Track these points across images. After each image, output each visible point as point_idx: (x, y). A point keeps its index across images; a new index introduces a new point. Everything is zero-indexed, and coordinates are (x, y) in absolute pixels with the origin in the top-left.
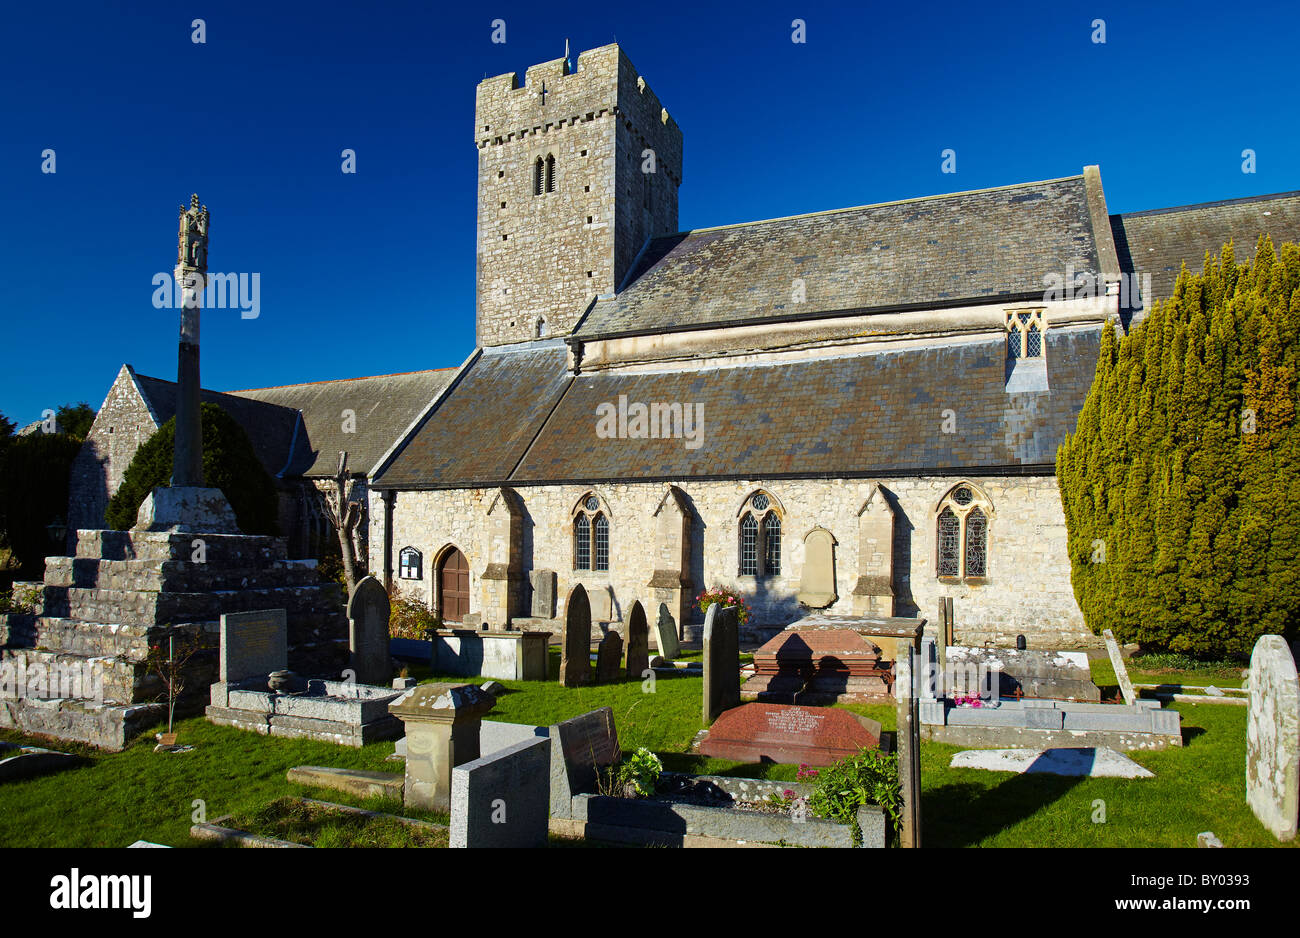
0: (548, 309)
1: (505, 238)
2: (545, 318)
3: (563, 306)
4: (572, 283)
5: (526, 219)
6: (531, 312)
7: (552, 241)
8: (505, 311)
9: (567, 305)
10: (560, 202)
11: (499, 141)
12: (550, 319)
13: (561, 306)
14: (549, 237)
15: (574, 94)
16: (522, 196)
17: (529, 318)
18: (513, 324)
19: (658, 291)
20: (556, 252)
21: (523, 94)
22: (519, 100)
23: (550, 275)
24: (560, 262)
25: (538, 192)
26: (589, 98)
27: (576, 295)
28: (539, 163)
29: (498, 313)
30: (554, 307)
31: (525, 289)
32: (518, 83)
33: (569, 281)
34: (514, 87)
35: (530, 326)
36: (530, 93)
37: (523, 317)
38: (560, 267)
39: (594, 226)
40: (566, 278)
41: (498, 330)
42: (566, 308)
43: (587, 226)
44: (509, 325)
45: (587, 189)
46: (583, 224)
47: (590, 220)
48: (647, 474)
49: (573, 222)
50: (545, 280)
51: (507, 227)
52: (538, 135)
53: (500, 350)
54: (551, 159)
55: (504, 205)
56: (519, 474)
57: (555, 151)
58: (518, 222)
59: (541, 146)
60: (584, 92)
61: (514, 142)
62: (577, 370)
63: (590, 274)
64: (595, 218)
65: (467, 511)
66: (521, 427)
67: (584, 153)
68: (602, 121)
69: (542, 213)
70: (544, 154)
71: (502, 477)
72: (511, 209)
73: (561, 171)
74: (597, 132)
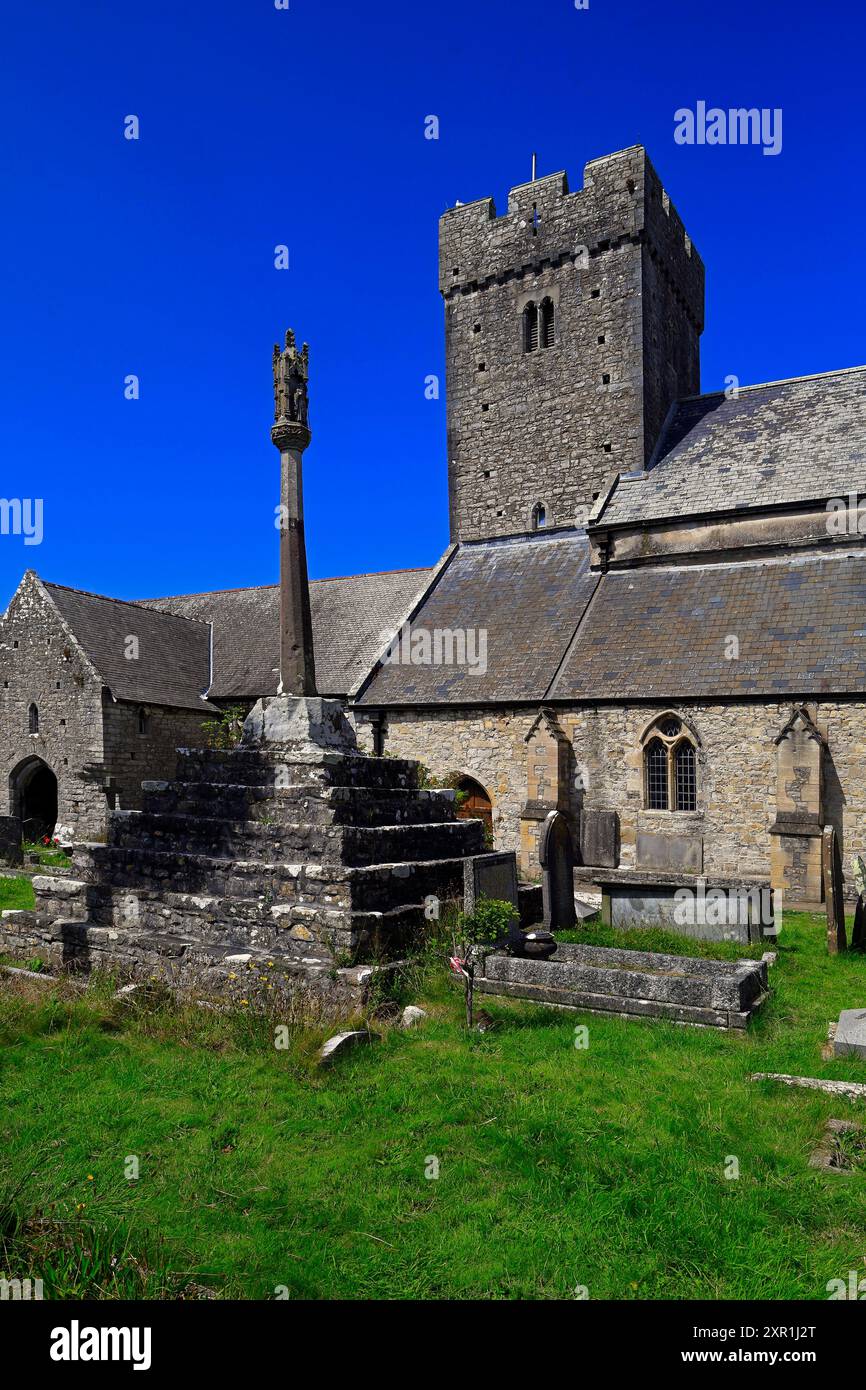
0: (550, 493)
1: (485, 408)
2: (546, 506)
3: (571, 489)
4: (583, 460)
5: (515, 383)
6: (526, 498)
7: (552, 409)
8: (489, 498)
9: (576, 488)
10: (562, 359)
11: (473, 286)
12: (552, 507)
13: (567, 490)
14: (548, 404)
15: (581, 217)
16: (508, 354)
17: (521, 506)
18: (500, 514)
19: (708, 465)
20: (558, 422)
21: (505, 225)
22: (501, 231)
23: (550, 451)
24: (564, 435)
25: (529, 347)
26: (602, 222)
27: (588, 474)
28: (531, 310)
29: (478, 501)
30: (556, 491)
31: (516, 471)
32: (496, 211)
33: (579, 457)
34: (492, 216)
35: (524, 517)
36: (516, 221)
37: (514, 504)
38: (566, 441)
39: (612, 387)
40: (574, 454)
41: (480, 522)
42: (574, 492)
43: (602, 388)
44: (495, 514)
45: (601, 340)
46: (597, 384)
47: (606, 380)
48: (753, 691)
49: (582, 384)
50: (543, 458)
51: (488, 395)
52: (528, 277)
53: (484, 547)
54: (548, 305)
55: (482, 367)
56: (560, 691)
57: (554, 294)
58: (503, 387)
59: (533, 289)
60: (594, 215)
61: (494, 288)
62: (605, 567)
63: (608, 448)
64: (613, 377)
65: (488, 736)
66: (544, 636)
67: (596, 294)
68: (622, 250)
69: (537, 375)
70: (537, 299)
71: (537, 695)
72: (493, 372)
73: (562, 321)
74: (614, 266)
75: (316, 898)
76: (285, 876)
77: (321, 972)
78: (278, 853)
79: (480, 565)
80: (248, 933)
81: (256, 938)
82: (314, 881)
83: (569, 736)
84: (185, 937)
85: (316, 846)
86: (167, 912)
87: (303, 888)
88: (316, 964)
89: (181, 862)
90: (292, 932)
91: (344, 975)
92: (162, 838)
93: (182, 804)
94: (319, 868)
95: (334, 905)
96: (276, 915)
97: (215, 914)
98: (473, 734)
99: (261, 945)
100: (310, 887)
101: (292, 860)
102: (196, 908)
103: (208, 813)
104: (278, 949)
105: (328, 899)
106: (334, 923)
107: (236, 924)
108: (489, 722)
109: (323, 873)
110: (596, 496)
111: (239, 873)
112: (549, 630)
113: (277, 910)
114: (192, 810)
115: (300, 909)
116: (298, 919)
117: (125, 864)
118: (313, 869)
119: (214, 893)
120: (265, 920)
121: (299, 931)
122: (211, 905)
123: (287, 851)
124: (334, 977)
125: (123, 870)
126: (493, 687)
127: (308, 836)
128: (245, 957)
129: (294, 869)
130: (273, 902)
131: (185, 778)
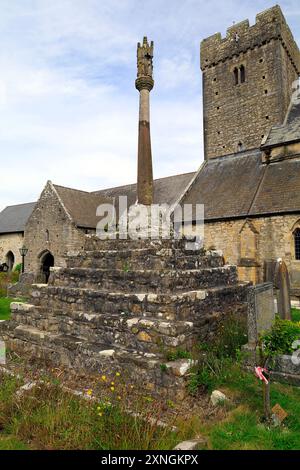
0: (244, 137)
1: (218, 108)
2: (243, 142)
4: (257, 123)
5: (229, 98)
6: (235, 140)
7: (244, 105)
8: (220, 142)
9: (254, 134)
10: (248, 87)
11: (213, 65)
12: (245, 142)
13: (251, 135)
15: (255, 34)
16: (227, 87)
17: (233, 143)
18: (224, 147)
20: (247, 110)
21: (225, 41)
22: (224, 44)
23: (244, 121)
24: (250, 115)
25: (235, 84)
26: (263, 34)
27: (259, 128)
28: (236, 71)
29: (216, 143)
30: (246, 136)
31: (230, 130)
35: (234, 147)
36: (229, 39)
37: (230, 143)
38: (250, 117)
39: (268, 94)
40: (254, 121)
41: (216, 151)
42: (254, 136)
43: (264, 95)
44: (222, 148)
45: (264, 77)
46: (262, 94)
47: (266, 92)
49: (256, 94)
50: (241, 124)
51: (219, 103)
52: (234, 58)
53: (217, 160)
54: (242, 68)
55: (217, 93)
56: (254, 211)
57: (244, 63)
58: (225, 100)
59: (236, 62)
60: (260, 32)
61: (221, 64)
62: (268, 162)
63: (267, 118)
64: (269, 90)
65: (222, 232)
66: (245, 190)
67: (261, 61)
68: (271, 43)
69: (238, 93)
70: (238, 66)
71: (244, 214)
72: (221, 94)
73: (248, 72)
74: (268, 50)
75: (153, 315)
76: (135, 301)
77: (156, 365)
78: (132, 287)
79: (216, 167)
80: (114, 336)
81: (118, 338)
82: (152, 303)
83: (258, 230)
84: (80, 337)
85: (153, 283)
86: (71, 322)
87: (146, 307)
88: (153, 358)
89: (81, 293)
90: (138, 336)
91: (171, 368)
92: (74, 280)
93: (85, 263)
94: (155, 296)
95: (164, 318)
96: (130, 325)
97: (96, 324)
98: (217, 232)
99: (121, 344)
100: (150, 307)
101: (139, 291)
102: (86, 320)
103: (97, 267)
104: (130, 347)
105: (160, 314)
106: (164, 331)
107: (106, 330)
108: (223, 225)
109: (157, 299)
110: (263, 136)
111: (110, 299)
112: (246, 188)
113: (131, 322)
114: (90, 265)
115: (143, 322)
116: (143, 328)
117: (54, 295)
118: (152, 296)
119: (97, 311)
120: (123, 328)
121: (143, 336)
122: (94, 319)
123: (138, 286)
124: (164, 369)
125: (53, 298)
126: (225, 211)
127: (148, 277)
128: (110, 352)
129: (141, 297)
130: (128, 316)
131: (88, 249)
